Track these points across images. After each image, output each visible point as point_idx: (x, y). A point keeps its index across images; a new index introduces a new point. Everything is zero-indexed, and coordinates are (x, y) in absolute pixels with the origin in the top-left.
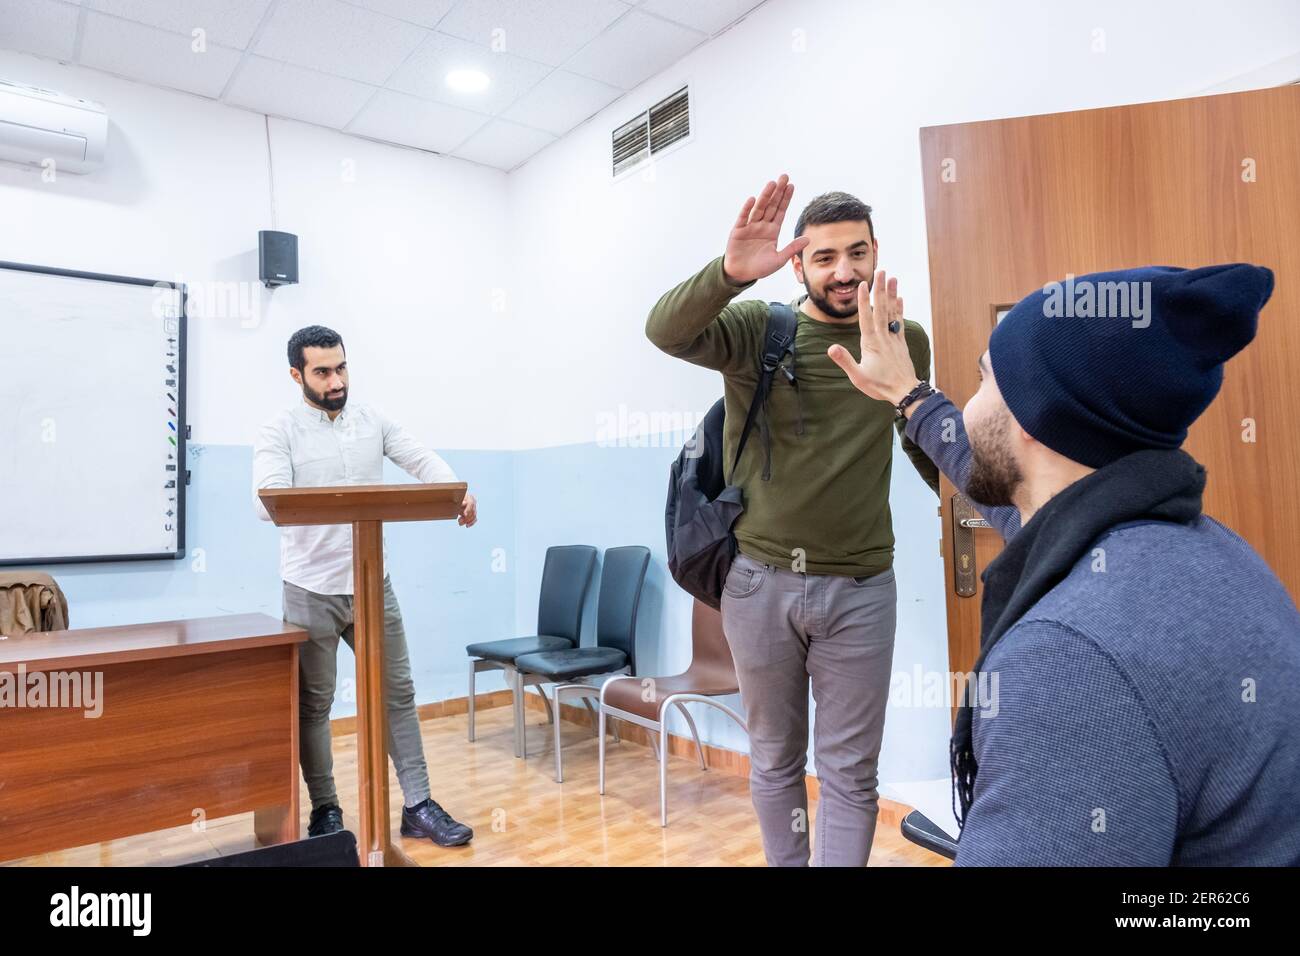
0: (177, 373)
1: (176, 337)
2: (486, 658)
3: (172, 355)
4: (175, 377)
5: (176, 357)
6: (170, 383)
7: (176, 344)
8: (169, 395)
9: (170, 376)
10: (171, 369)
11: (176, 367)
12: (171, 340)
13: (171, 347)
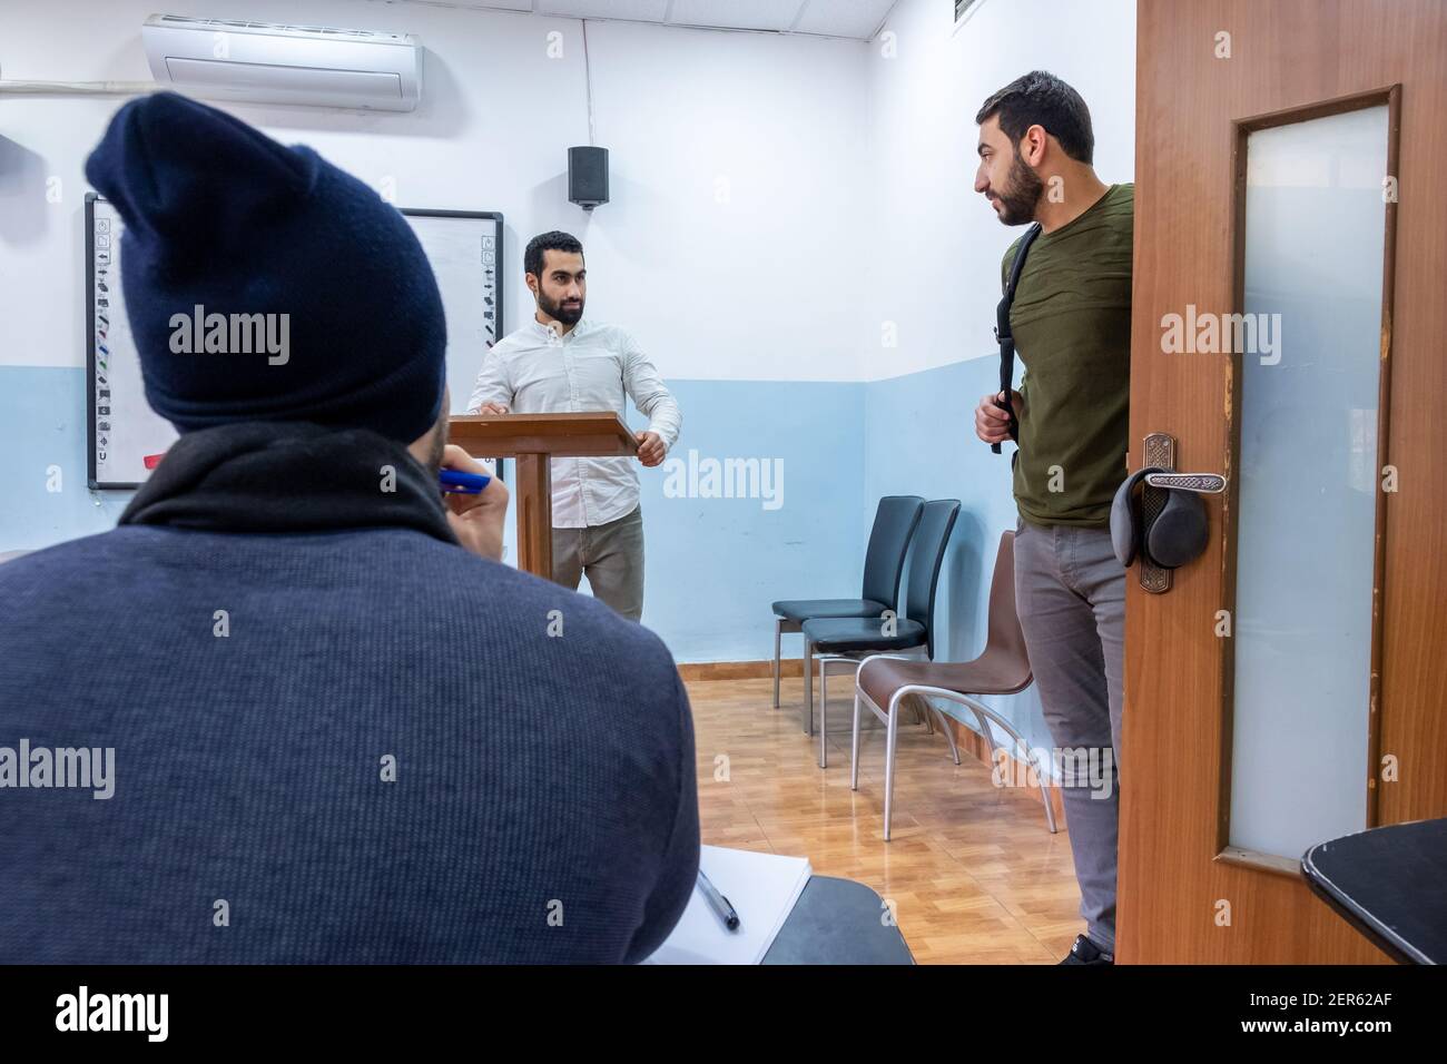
0: (494, 305)
1: (493, 268)
2: (790, 619)
3: (489, 287)
4: (492, 309)
5: (493, 289)
6: (488, 315)
7: (493, 275)
8: (487, 327)
9: (488, 309)
10: (488, 301)
11: (493, 299)
12: (488, 272)
13: (489, 279)
